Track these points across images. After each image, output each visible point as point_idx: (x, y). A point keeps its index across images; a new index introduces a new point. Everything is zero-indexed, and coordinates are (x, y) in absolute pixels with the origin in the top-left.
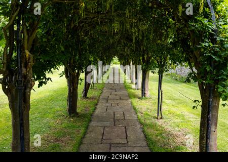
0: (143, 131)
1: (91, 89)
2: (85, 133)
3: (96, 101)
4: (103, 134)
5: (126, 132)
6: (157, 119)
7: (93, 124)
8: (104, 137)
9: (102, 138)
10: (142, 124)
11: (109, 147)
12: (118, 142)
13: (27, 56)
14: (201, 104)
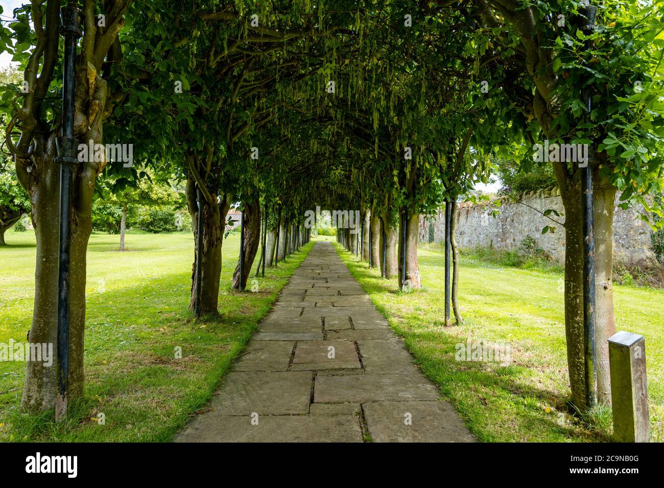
0: (407, 348)
1: (257, 275)
2: (241, 354)
3: (272, 298)
4: (293, 354)
5: (358, 349)
6: (445, 325)
7: (264, 336)
8: (295, 360)
9: (291, 362)
10: (402, 335)
11: (310, 375)
12: (337, 367)
13: (92, 80)
14: (563, 219)
